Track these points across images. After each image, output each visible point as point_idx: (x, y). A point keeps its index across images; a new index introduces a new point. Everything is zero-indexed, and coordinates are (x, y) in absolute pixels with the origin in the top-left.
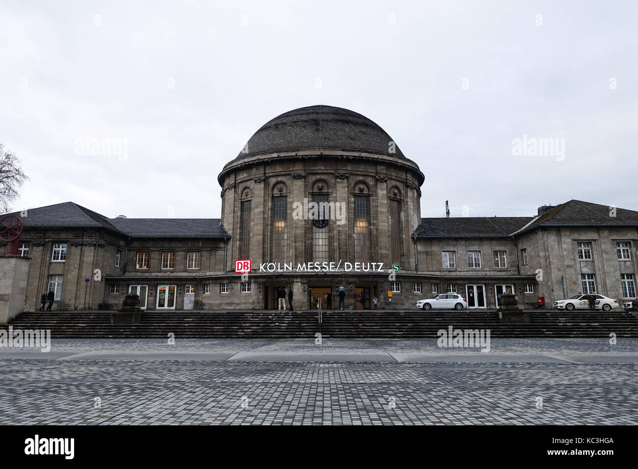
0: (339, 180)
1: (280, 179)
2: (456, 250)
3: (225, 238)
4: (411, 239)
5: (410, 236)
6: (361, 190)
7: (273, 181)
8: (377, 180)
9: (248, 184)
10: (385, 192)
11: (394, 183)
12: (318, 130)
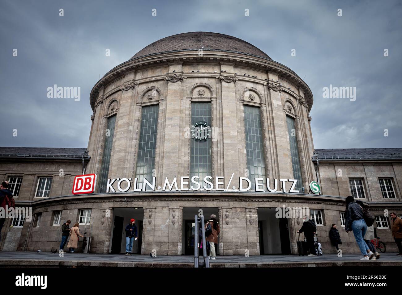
0: (224, 83)
1: (151, 85)
2: (365, 177)
3: (83, 160)
4: (311, 162)
5: (311, 159)
6: (251, 98)
7: (144, 87)
8: (269, 88)
9: (115, 96)
10: (280, 103)
11: (287, 96)
12: (198, 40)
